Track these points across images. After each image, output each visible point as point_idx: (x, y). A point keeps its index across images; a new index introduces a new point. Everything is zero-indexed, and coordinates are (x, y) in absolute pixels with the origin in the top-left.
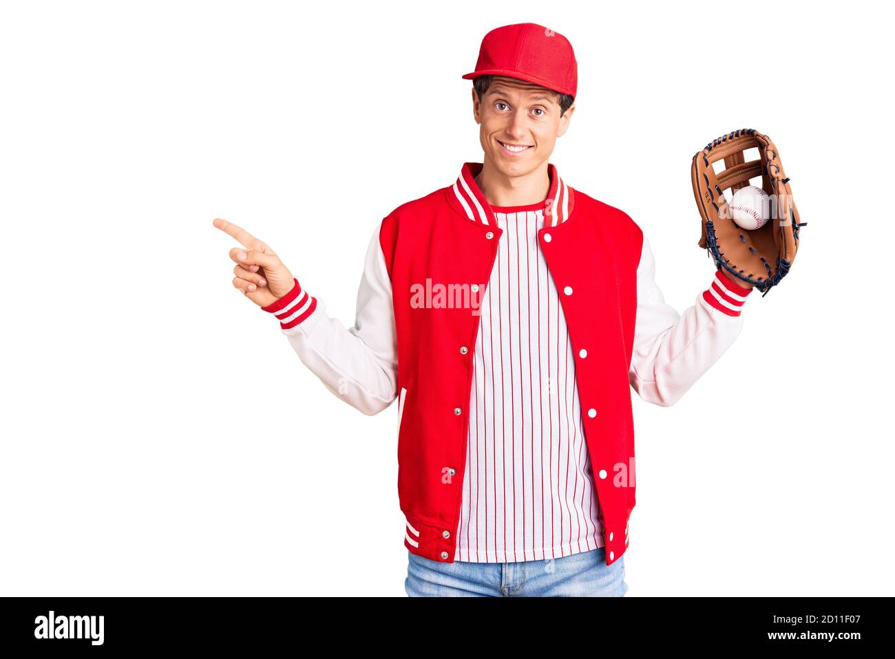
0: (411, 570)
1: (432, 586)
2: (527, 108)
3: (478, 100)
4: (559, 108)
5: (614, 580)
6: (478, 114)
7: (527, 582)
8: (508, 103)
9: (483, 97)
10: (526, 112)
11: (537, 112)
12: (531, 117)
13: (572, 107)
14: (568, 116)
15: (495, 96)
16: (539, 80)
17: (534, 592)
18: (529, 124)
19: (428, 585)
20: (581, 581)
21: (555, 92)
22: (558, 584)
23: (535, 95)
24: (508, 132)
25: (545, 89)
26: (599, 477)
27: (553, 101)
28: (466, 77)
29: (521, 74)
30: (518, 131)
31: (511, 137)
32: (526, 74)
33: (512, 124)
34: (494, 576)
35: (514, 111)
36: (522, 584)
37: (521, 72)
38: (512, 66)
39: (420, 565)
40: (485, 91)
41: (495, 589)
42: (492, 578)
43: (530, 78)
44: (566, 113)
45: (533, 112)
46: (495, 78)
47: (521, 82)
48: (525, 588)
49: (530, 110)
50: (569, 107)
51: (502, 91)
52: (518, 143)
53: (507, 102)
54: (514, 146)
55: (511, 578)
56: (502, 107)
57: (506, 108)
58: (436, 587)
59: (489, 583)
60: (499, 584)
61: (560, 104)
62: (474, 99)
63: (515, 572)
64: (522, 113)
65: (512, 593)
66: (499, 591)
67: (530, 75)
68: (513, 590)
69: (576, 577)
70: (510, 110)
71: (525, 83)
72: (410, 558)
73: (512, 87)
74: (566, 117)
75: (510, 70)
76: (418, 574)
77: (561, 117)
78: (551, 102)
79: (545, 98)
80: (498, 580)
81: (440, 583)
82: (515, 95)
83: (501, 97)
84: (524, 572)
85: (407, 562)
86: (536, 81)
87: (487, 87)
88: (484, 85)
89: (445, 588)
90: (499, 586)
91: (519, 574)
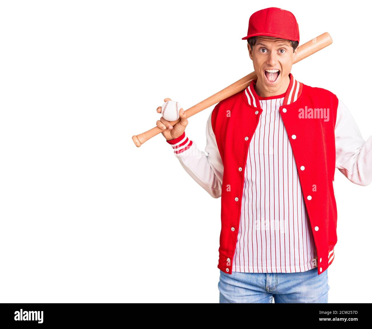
0: (221, 278)
1: (231, 286)
2: (276, 50)
3: (251, 49)
4: (292, 48)
5: (323, 284)
6: (252, 56)
7: (279, 285)
8: (267, 49)
9: (253, 47)
10: (276, 52)
11: (281, 51)
12: (279, 54)
13: (298, 47)
14: (296, 52)
15: (259, 46)
16: (280, 36)
17: (282, 290)
18: (278, 58)
19: (229, 286)
20: (306, 285)
21: (290, 41)
22: (294, 286)
23: (279, 44)
24: (268, 63)
25: (284, 40)
26: (315, 230)
27: (288, 45)
28: (243, 39)
29: (272, 34)
30: (273, 62)
31: (270, 66)
32: (274, 33)
33: (269, 59)
34: (262, 282)
35: (269, 51)
36: (276, 286)
37: (271, 33)
38: (266, 31)
39: (226, 276)
40: (254, 44)
41: (263, 288)
42: (261, 283)
43: (276, 35)
44: (296, 50)
45: (280, 52)
46: (258, 37)
47: (272, 38)
48: (277, 288)
49: (278, 50)
50: (296, 47)
51: (263, 43)
52: (273, 68)
53: (265, 48)
54: (272, 69)
55: (271, 283)
56: (263, 51)
57: (266, 51)
58: (233, 287)
59: (259, 285)
60: (265, 286)
61: (292, 46)
62: (249, 49)
63: (273, 280)
64: (274, 53)
65: (271, 291)
66: (264, 289)
67: (276, 34)
68: (272, 289)
69: (304, 283)
70: (268, 52)
71: (274, 38)
72: (221, 273)
73: (267, 41)
74: (296, 53)
75: (266, 32)
76: (225, 281)
77: (294, 52)
78: (288, 46)
79: (284, 44)
80: (264, 284)
81: (235, 285)
82: (269, 45)
83: (262, 46)
84: (277, 280)
85: (219, 274)
86: (279, 36)
87: (255, 42)
88: (253, 41)
89: (238, 288)
90: (265, 287)
91: (275, 281)
